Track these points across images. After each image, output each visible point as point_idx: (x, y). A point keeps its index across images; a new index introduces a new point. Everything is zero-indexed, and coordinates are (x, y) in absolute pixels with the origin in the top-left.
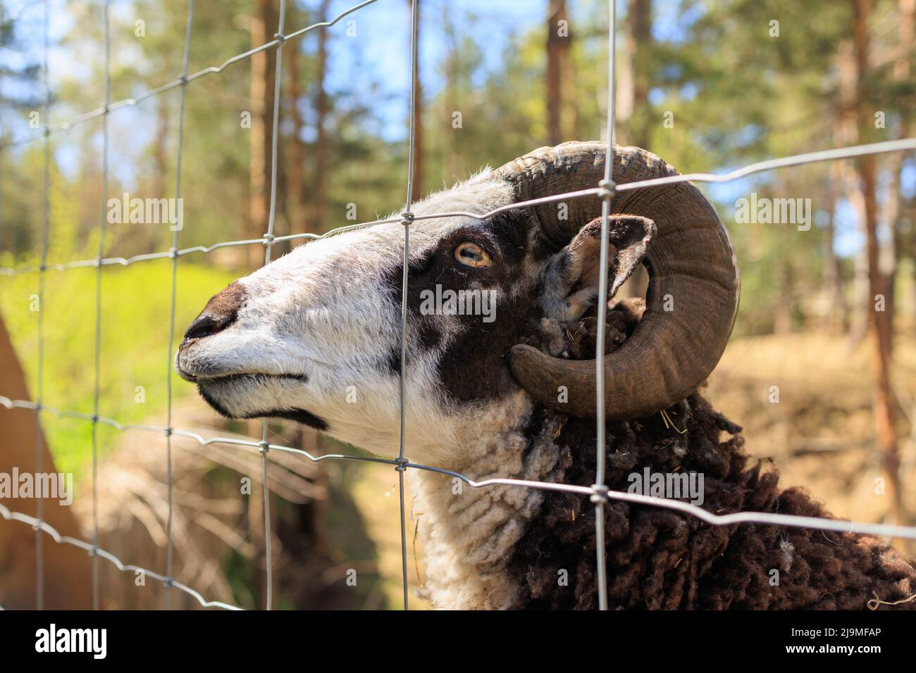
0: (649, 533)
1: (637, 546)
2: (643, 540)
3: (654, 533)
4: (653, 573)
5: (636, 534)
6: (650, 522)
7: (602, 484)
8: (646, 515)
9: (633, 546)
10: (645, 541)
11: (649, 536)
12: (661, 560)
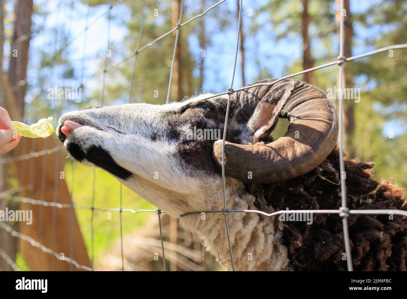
0: (365, 245)
1: (361, 254)
2: (364, 249)
3: (368, 244)
4: (380, 264)
5: (359, 248)
6: (364, 239)
7: (345, 207)
8: (360, 236)
9: (359, 254)
10: (365, 250)
11: (366, 247)
12: (382, 256)
